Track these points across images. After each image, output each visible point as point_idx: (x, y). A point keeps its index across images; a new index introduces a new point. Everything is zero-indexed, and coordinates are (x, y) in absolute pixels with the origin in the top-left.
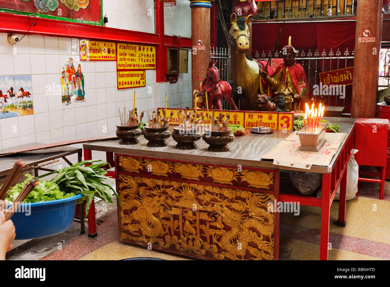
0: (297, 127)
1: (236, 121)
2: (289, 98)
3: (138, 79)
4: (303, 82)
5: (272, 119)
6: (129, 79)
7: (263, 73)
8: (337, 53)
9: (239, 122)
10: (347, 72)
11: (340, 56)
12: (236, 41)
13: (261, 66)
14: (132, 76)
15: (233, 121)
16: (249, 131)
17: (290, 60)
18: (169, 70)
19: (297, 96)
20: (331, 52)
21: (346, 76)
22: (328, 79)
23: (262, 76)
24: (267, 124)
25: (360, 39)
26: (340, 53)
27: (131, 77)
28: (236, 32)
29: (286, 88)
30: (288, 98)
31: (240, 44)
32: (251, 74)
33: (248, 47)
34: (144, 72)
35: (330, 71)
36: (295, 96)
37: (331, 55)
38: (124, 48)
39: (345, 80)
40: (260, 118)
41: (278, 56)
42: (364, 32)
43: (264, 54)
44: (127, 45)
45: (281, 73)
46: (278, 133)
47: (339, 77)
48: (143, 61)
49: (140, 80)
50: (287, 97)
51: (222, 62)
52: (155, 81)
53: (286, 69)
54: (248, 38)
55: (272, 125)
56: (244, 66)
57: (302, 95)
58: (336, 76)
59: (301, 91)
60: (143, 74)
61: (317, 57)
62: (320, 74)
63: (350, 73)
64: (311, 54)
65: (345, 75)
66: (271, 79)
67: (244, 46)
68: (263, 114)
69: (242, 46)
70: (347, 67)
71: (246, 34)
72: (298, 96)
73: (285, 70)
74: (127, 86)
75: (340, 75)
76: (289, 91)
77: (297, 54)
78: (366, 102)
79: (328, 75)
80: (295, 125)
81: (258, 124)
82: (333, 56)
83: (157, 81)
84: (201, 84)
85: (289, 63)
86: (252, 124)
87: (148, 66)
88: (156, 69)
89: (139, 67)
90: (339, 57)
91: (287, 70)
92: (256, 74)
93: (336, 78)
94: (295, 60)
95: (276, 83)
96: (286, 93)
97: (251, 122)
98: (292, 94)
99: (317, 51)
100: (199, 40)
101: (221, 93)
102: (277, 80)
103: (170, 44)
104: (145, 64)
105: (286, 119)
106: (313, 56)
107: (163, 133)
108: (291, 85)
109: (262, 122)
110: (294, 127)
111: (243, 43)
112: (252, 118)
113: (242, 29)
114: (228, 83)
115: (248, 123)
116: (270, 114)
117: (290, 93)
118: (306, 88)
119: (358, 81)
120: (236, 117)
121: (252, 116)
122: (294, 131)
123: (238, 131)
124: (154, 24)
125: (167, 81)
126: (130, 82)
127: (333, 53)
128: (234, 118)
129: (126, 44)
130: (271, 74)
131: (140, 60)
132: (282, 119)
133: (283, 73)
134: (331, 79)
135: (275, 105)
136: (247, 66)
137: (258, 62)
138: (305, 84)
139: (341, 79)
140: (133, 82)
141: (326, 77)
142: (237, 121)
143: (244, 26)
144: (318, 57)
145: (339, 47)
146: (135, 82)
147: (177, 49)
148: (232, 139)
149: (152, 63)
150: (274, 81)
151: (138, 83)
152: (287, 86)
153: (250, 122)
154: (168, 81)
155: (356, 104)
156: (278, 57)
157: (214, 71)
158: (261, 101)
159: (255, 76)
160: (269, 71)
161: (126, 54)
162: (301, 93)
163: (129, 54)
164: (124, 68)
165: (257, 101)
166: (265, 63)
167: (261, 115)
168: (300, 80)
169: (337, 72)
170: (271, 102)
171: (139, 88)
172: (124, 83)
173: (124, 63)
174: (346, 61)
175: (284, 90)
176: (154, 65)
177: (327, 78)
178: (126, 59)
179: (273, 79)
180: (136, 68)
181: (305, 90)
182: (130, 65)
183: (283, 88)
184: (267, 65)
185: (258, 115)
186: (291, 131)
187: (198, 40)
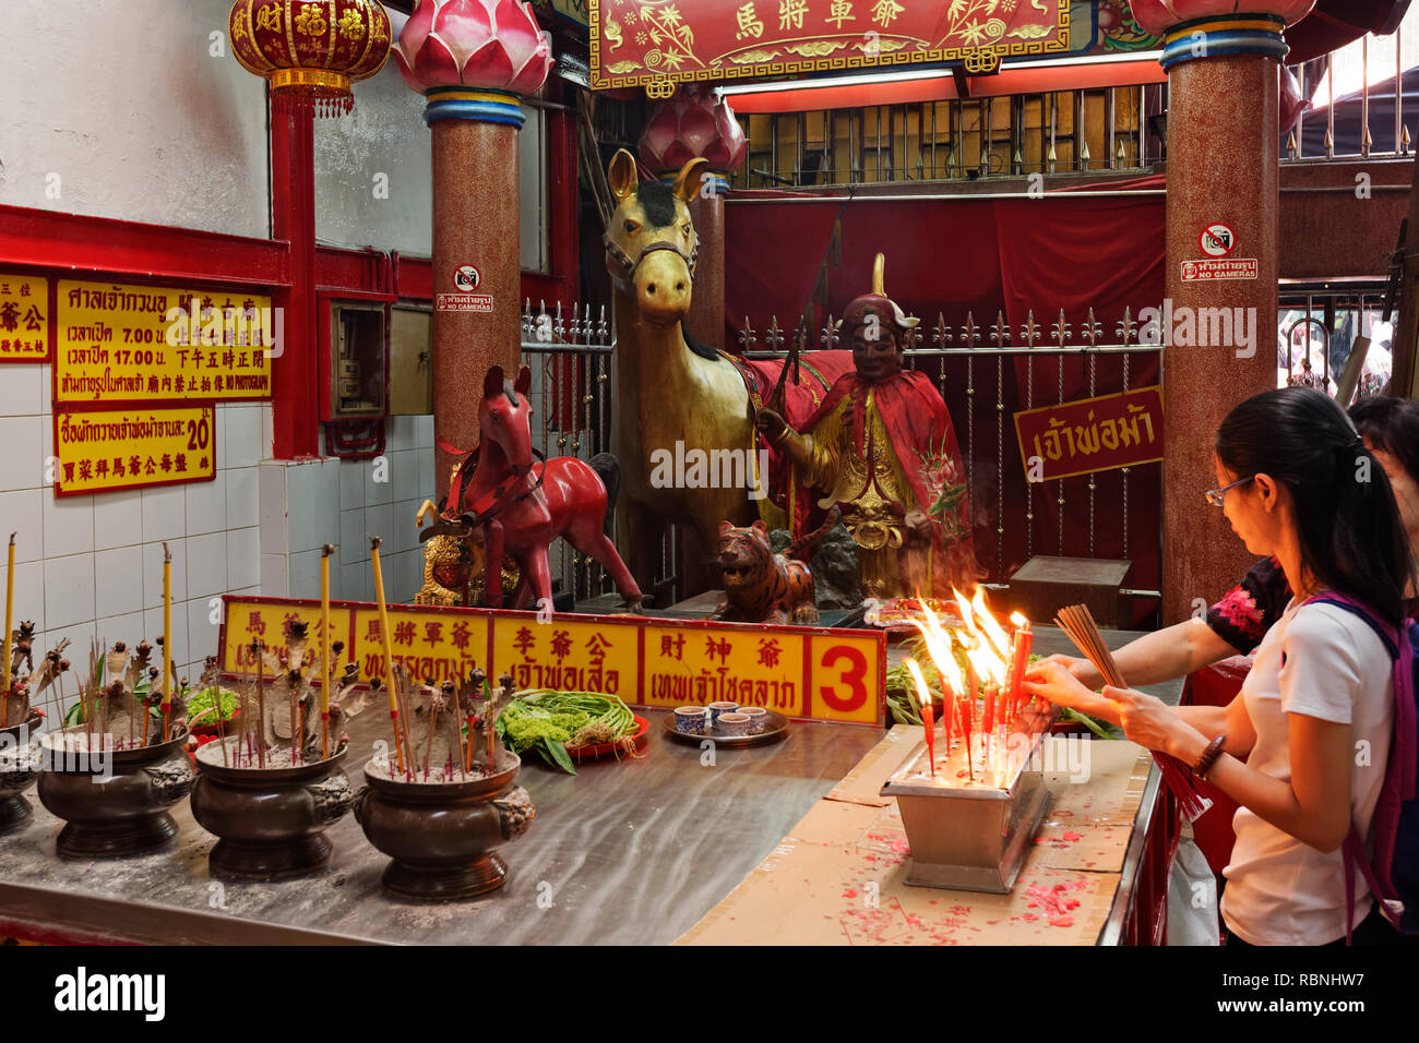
0: (906, 705)
1: (600, 671)
2: (882, 526)
3: (177, 445)
4: (944, 456)
5: (777, 662)
6: (125, 449)
7: (765, 416)
8: (1086, 328)
9: (616, 673)
10: (1132, 409)
11: (1099, 341)
12: (633, 273)
13: (757, 384)
14: (139, 431)
15: (588, 667)
16: (655, 730)
17: (879, 358)
18: (334, 401)
19: (918, 520)
20: (1062, 323)
21: (1130, 426)
22: (1051, 438)
23: (759, 430)
24: (755, 688)
25: (1189, 265)
26: (1098, 328)
27: (136, 437)
28: (633, 233)
29: (868, 484)
30: (877, 529)
31: (652, 288)
32: (710, 418)
33: (685, 300)
34: (210, 412)
35: (1061, 405)
36: (907, 518)
37: (1061, 338)
38: (100, 301)
39: (1127, 442)
40: (717, 656)
41: (837, 338)
42: (1205, 235)
43: (775, 332)
44: (115, 288)
45: (847, 414)
46: (808, 733)
47: (1100, 431)
48: (206, 362)
49: (184, 450)
50: (872, 524)
51: (588, 368)
52: (270, 453)
53: (865, 399)
54: (686, 259)
55: (780, 691)
56: (678, 385)
57: (940, 516)
58: (1087, 425)
59: (933, 498)
60: (203, 422)
61: (1001, 343)
62: (1016, 416)
63: (1144, 411)
64: (976, 331)
65: (1122, 421)
66: (803, 440)
67: (665, 297)
68: (730, 637)
69: (656, 294)
70: (1129, 388)
71: (679, 242)
72: (923, 517)
73: (862, 404)
74: (112, 480)
75: (1104, 424)
76: (884, 497)
77: (918, 332)
78: (1229, 556)
79: (1053, 422)
80: (895, 694)
81: (710, 685)
82: (1067, 342)
83: (280, 452)
84: (455, 474)
85: (878, 373)
86: (676, 688)
87: (230, 386)
88: (275, 399)
89: (179, 388)
90: (1097, 343)
91: (869, 401)
92: (736, 418)
93: (1087, 433)
94: (908, 357)
95: (826, 458)
96: (868, 505)
97: (675, 677)
98: (894, 511)
99: (1000, 318)
100: (467, 270)
101: (549, 518)
102: (827, 447)
103: (348, 284)
104: (212, 374)
105: (845, 665)
106: (986, 342)
107: (144, 778)
108: (889, 467)
109: (729, 675)
110: (891, 702)
111: (663, 282)
112: (679, 657)
113: (660, 218)
114: (590, 468)
115: (658, 681)
116: (768, 638)
117: (885, 507)
118: (960, 480)
119: (1191, 459)
120: (602, 647)
121: (680, 643)
122: (889, 727)
123: (591, 739)
124: (267, 198)
125: (330, 453)
126: (126, 463)
127: (1067, 329)
128: (592, 652)
129: (111, 286)
130: (801, 421)
131: (184, 358)
132: (829, 660)
133: (855, 416)
134: (1063, 438)
135: (808, 571)
136: (690, 387)
137: (744, 365)
138: (951, 463)
139: (1110, 438)
140: (143, 460)
141: (1044, 433)
142: (605, 670)
143: (672, 207)
144: (1007, 343)
145: (1094, 302)
146: (158, 460)
147: (381, 309)
148: (518, 822)
149: (252, 371)
150: (817, 451)
151: (174, 466)
152: (871, 476)
153: (672, 675)
154: (335, 450)
155: (1188, 565)
156: (835, 346)
157: (508, 413)
158: (736, 556)
159: (731, 428)
160: (793, 408)
161: (109, 330)
162: (933, 504)
163: (128, 331)
164: (98, 396)
165: (720, 558)
166: (772, 369)
167: (723, 639)
168: (927, 447)
169: (1087, 408)
170: (791, 557)
171: (182, 487)
172: (94, 467)
173: (95, 370)
174: (1126, 362)
175: (858, 492)
176: (264, 379)
177: (1047, 434)
178: (106, 353)
179: (808, 442)
180: (163, 394)
181: (956, 491)
182: (131, 384)
183: (857, 481)
184: (783, 378)
185: (710, 639)
186: (875, 726)
187: (462, 269)
